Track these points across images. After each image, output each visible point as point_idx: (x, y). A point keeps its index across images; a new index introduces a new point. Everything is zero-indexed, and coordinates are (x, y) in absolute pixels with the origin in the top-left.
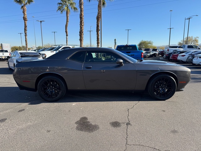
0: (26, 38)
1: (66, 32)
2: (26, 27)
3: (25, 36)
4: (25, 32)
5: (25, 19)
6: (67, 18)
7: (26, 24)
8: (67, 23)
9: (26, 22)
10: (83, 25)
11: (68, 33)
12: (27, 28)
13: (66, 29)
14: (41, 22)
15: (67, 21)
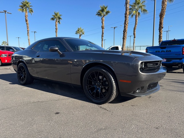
0: (102, 43)
1: (134, 34)
2: (103, 33)
3: (102, 41)
4: (102, 38)
5: (103, 28)
6: (136, 21)
7: (103, 31)
8: (135, 26)
9: (103, 30)
10: (127, 23)
11: (135, 35)
12: (104, 35)
13: (134, 31)
14: (114, 28)
15: (136, 24)
